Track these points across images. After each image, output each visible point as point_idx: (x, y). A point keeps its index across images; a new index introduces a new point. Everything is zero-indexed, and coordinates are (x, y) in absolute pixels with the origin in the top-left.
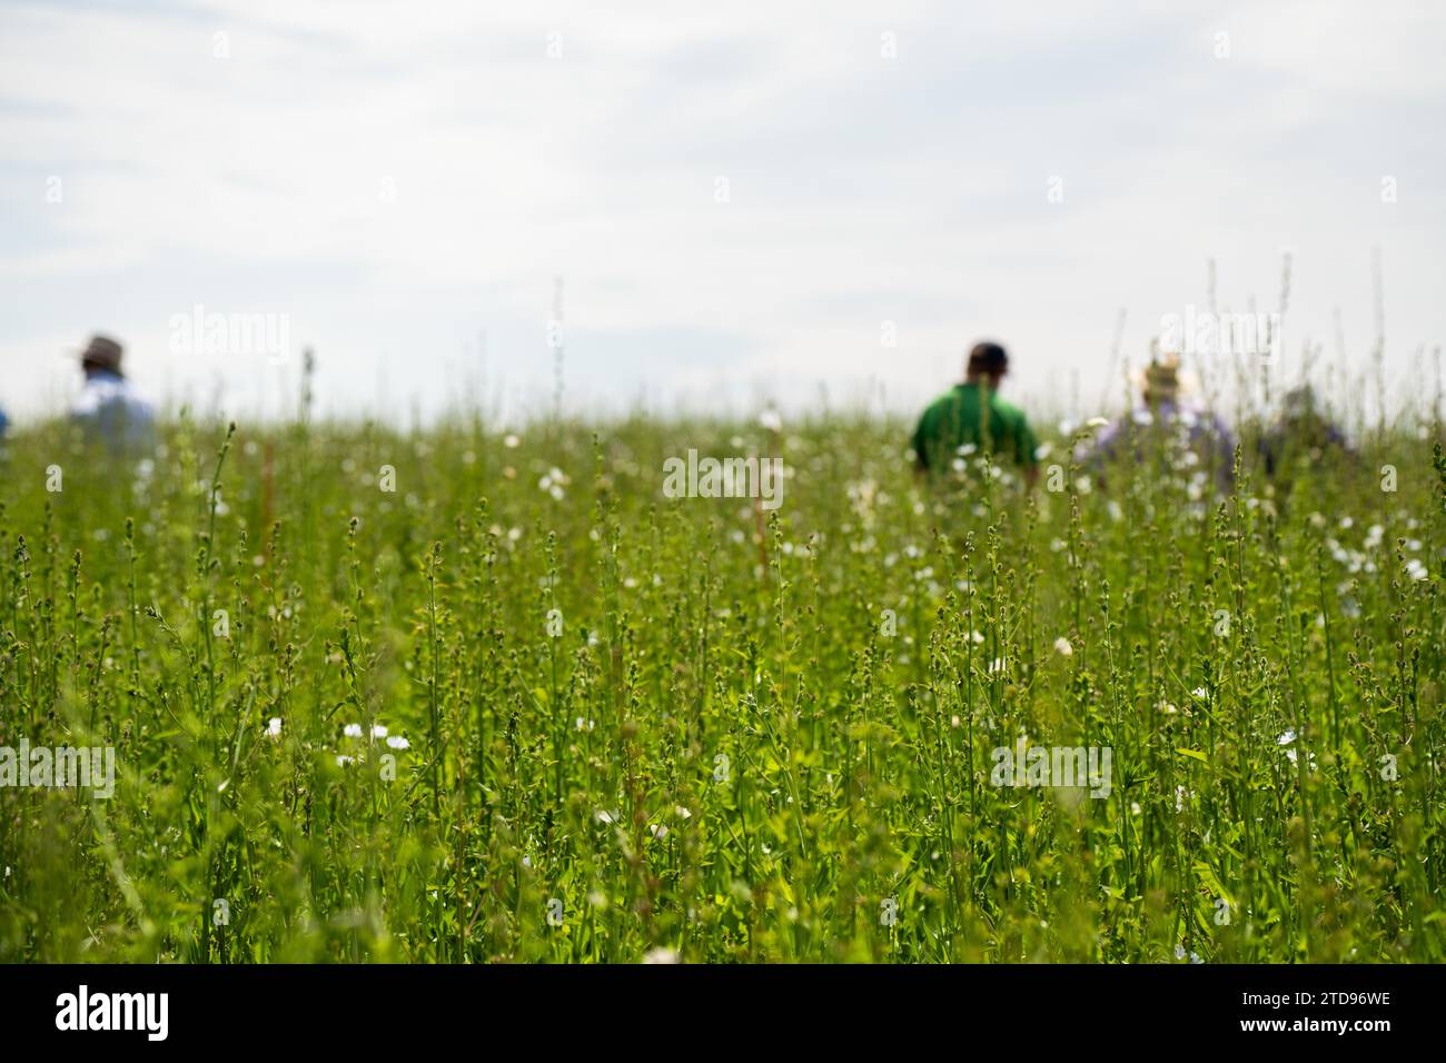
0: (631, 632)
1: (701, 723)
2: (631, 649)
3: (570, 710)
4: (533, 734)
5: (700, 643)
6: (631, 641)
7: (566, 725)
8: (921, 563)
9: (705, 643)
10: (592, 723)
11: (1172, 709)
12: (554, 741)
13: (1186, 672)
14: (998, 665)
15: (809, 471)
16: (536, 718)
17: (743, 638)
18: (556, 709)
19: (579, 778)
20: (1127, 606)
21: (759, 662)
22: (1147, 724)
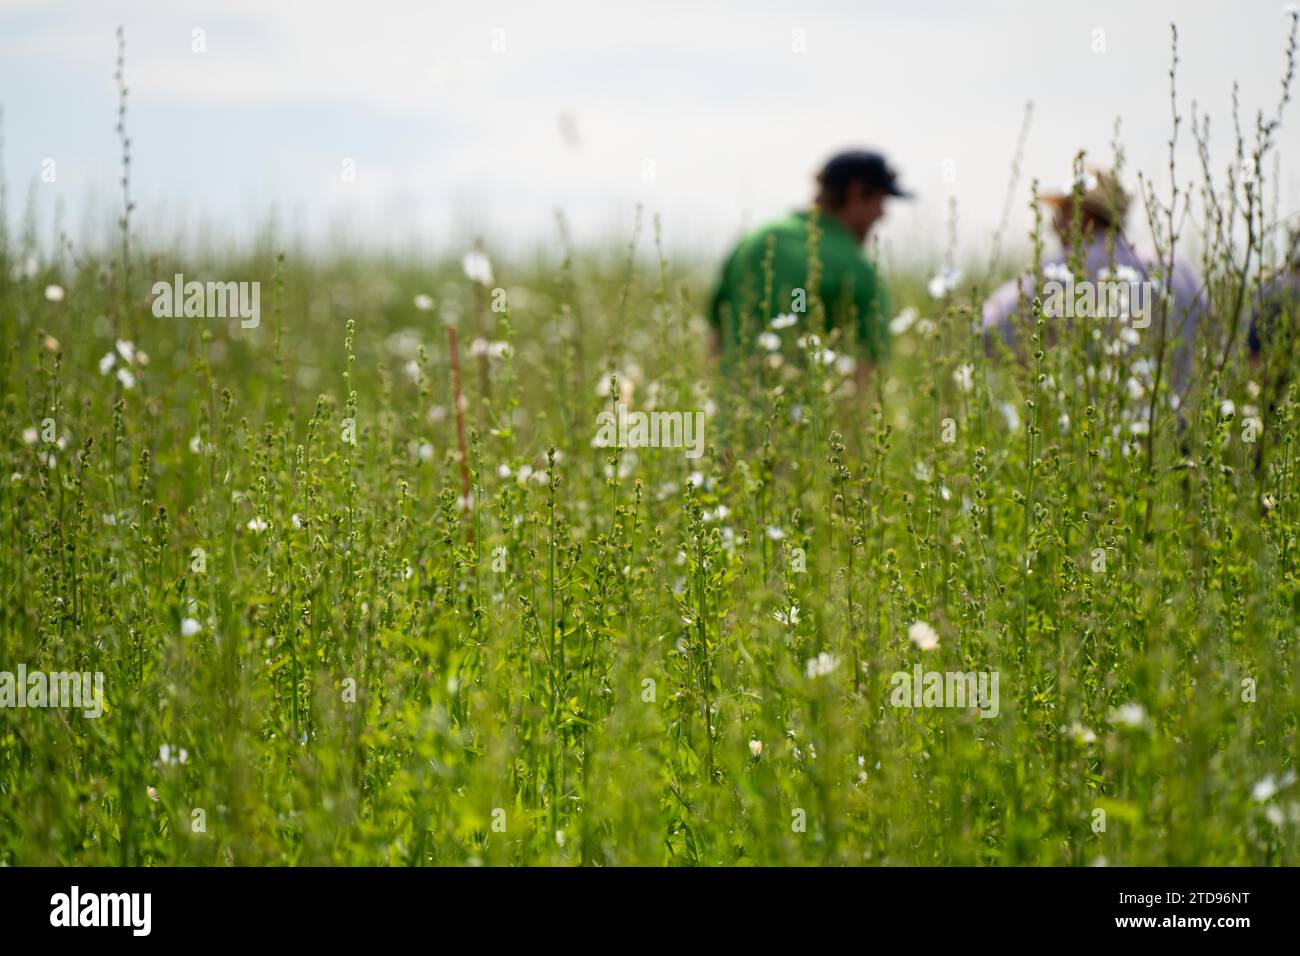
0: (254, 610)
1: (361, 755)
2: (252, 637)
3: (147, 734)
4: (86, 773)
5: (361, 627)
6: (253, 624)
7: (140, 759)
8: (710, 499)
9: (370, 628)
10: (183, 754)
11: (1089, 736)
12: (121, 786)
13: (1113, 680)
14: (824, 665)
15: (541, 343)
16: (91, 748)
17: (430, 620)
18: (126, 734)
19: (159, 844)
20: (1023, 574)
21: (455, 659)
22: (1052, 756)
